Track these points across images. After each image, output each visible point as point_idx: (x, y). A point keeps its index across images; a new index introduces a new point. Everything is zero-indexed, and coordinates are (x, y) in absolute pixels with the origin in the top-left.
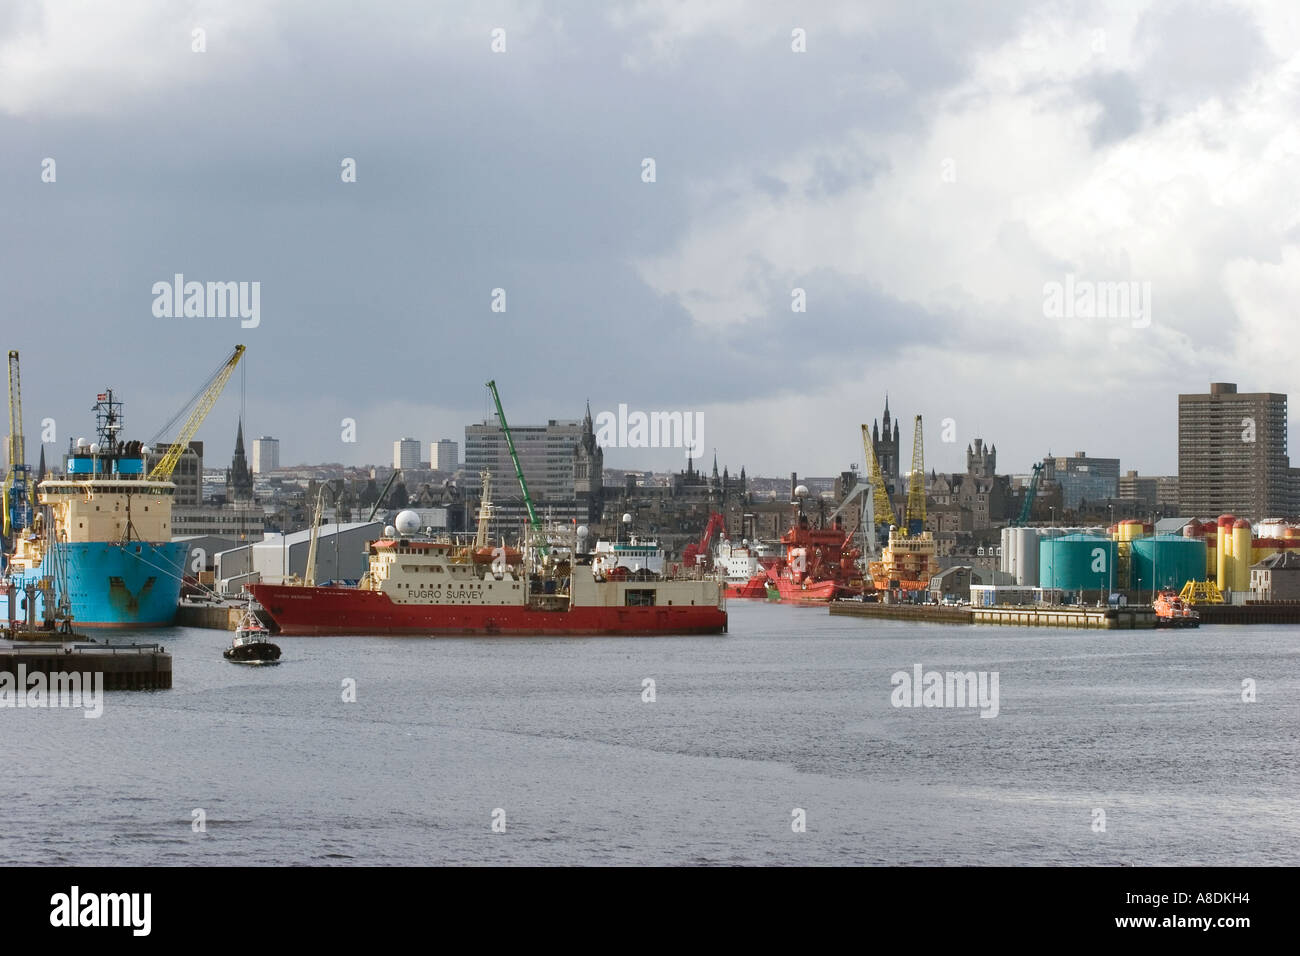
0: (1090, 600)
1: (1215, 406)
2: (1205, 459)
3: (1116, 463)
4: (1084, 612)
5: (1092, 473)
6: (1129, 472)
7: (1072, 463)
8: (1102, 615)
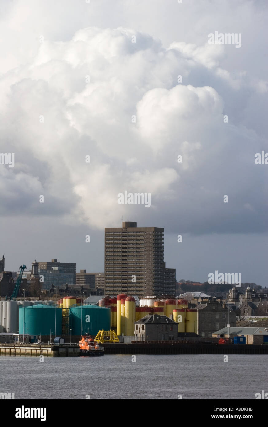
0: (45, 341)
1: (125, 234)
2: (119, 264)
3: (74, 265)
4: (40, 347)
5: (60, 271)
6: (81, 270)
7: (50, 265)
8: (50, 349)
